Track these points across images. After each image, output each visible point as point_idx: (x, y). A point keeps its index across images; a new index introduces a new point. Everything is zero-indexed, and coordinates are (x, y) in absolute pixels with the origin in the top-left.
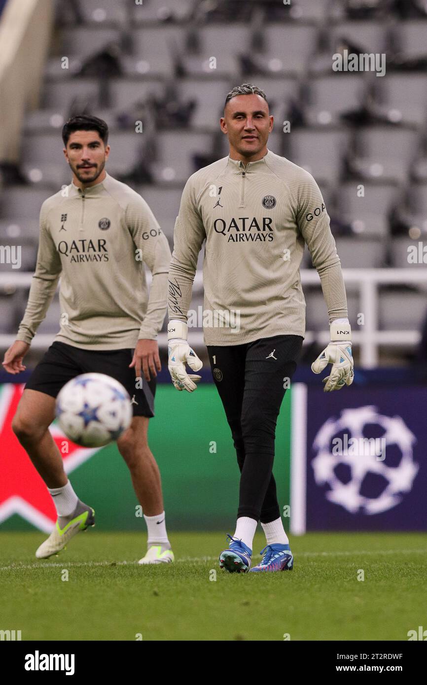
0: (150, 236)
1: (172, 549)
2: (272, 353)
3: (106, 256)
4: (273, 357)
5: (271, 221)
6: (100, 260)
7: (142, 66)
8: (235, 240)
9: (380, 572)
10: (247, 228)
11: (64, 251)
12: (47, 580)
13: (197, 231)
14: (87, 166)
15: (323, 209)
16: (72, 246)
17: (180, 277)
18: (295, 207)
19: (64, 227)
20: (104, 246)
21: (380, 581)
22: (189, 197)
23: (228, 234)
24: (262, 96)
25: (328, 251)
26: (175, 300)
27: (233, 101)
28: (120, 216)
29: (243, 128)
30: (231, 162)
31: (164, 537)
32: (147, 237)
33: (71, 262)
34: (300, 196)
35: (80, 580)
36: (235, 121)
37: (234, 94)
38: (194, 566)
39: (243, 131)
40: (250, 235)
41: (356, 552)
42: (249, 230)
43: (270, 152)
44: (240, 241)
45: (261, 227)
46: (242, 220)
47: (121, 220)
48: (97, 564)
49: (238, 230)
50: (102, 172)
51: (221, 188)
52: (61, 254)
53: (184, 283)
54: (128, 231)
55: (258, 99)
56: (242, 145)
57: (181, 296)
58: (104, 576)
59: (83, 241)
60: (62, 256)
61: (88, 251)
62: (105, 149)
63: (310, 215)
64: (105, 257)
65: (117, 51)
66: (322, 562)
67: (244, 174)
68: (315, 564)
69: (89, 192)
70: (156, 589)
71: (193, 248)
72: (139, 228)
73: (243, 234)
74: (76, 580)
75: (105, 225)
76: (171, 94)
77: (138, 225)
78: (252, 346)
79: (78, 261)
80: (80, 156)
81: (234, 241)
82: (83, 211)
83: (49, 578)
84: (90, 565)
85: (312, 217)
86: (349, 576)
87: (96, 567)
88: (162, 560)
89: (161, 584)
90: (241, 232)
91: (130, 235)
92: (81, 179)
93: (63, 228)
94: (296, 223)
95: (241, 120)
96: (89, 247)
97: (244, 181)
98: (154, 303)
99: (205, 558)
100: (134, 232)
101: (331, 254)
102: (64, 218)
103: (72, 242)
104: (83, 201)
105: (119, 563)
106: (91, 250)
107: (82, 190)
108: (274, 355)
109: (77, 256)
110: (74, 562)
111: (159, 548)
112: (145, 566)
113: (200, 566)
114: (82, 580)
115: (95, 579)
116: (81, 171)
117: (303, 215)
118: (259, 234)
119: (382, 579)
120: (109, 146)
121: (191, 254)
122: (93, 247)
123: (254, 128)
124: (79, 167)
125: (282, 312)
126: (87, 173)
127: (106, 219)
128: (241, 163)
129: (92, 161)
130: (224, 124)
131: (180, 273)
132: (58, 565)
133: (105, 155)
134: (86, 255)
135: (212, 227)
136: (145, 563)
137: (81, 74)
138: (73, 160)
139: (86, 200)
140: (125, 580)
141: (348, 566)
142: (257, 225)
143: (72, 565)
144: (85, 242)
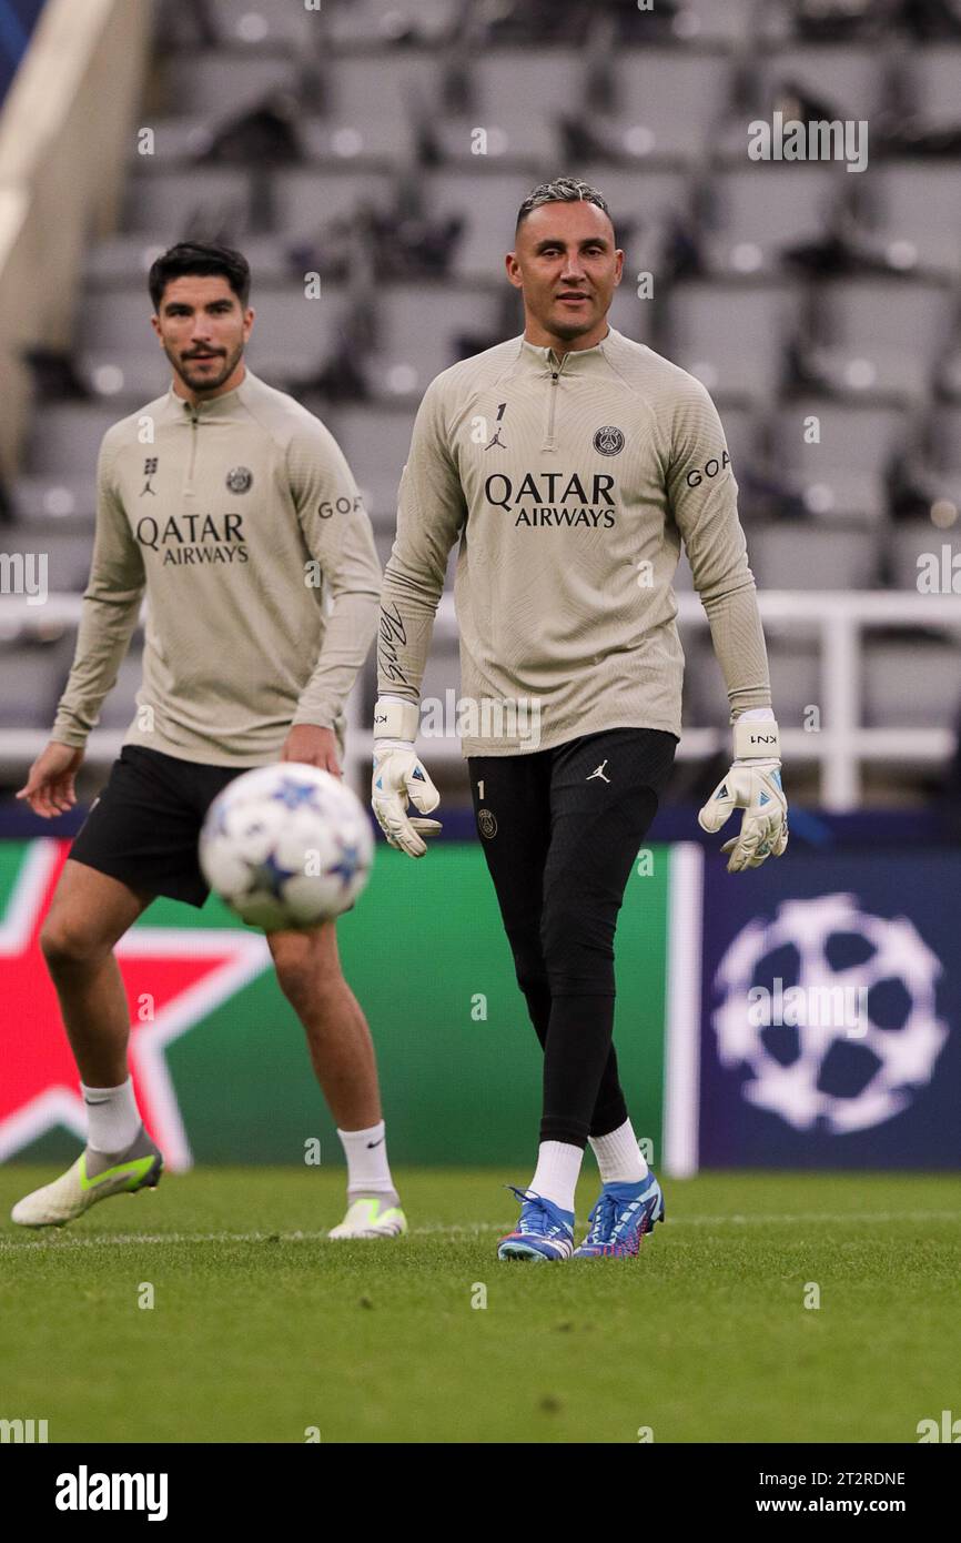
0: (335, 510)
1: (400, 1206)
2: (600, 769)
3: (243, 550)
4: (602, 776)
5: (611, 482)
6: (231, 560)
7: (345, 141)
8: (531, 521)
9: (861, 1261)
10: (559, 494)
11: (149, 539)
12: (127, 1273)
13: (446, 500)
14: (203, 353)
15: (725, 462)
16: (167, 528)
17: (406, 601)
18: (666, 455)
19: (151, 487)
20: (239, 529)
21: (861, 1279)
22: (432, 423)
23: (516, 509)
24: (600, 206)
25: (729, 559)
26: (391, 651)
27: (536, 216)
28: (273, 462)
29: (559, 275)
30: (527, 349)
31: (384, 1180)
32: (328, 513)
33: (165, 563)
34: (677, 430)
35: (201, 1274)
36: (541, 260)
37: (537, 201)
38: (451, 1244)
39: (559, 282)
40: (565, 511)
41: (809, 1217)
42: (563, 501)
43: (614, 333)
44: (542, 524)
45: (589, 495)
46: (548, 478)
47: (276, 473)
48: (238, 1238)
49: (538, 500)
50: (238, 366)
51: (502, 407)
52: (142, 547)
53: (414, 613)
54: (290, 496)
55: (591, 213)
56: (554, 315)
57: (404, 643)
58: (252, 1265)
59: (192, 518)
60: (146, 551)
61: (203, 540)
62: (244, 316)
63: (695, 474)
64: (240, 552)
65: (290, 107)
66: (733, 1238)
67: (555, 376)
68: (718, 1242)
69: (207, 410)
70: (367, 1294)
71: (435, 536)
72: (313, 493)
73: (549, 510)
74: (190, 1274)
75: (241, 483)
76: (410, 203)
77: (311, 484)
78: (562, 754)
79: (180, 562)
80: (190, 330)
81: (529, 524)
82: (194, 454)
83: (131, 1269)
84: (222, 1241)
85: (700, 477)
86: (793, 1270)
87: (236, 1244)
88: (381, 1230)
89: (377, 1282)
90: (546, 504)
91: (292, 506)
92: (190, 383)
93: (148, 488)
94: (665, 491)
95: (554, 259)
96: (205, 532)
97: (555, 393)
98: (336, 652)
99: (475, 1228)
100: (302, 499)
101: (736, 565)
102: (151, 466)
103: (167, 520)
104: (195, 428)
105: (285, 1236)
106: (210, 537)
107: (191, 405)
108: (603, 773)
109: (179, 551)
110: (187, 1233)
111: (373, 1204)
112: (343, 1242)
113: (465, 1245)
114: (205, 1273)
115: (233, 1270)
116: (191, 364)
117: (681, 474)
118: (583, 512)
119: (865, 1275)
120: (252, 309)
121: (432, 549)
122: (213, 531)
123: (584, 276)
124: (185, 356)
125: (627, 675)
126: (204, 369)
127: (245, 470)
128: (551, 351)
129: (215, 344)
130: (515, 268)
131: (406, 591)
132: (151, 1239)
133: (242, 331)
134: (197, 550)
135: (481, 492)
136: (343, 1237)
137: (212, 157)
138: (174, 341)
139: (201, 429)
140: (298, 1274)
141: (791, 1248)
142: (580, 492)
143: (182, 1239)
144: (195, 520)
